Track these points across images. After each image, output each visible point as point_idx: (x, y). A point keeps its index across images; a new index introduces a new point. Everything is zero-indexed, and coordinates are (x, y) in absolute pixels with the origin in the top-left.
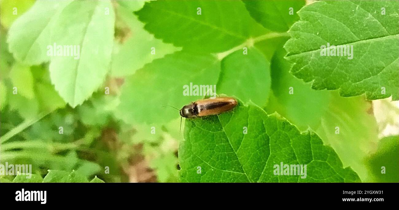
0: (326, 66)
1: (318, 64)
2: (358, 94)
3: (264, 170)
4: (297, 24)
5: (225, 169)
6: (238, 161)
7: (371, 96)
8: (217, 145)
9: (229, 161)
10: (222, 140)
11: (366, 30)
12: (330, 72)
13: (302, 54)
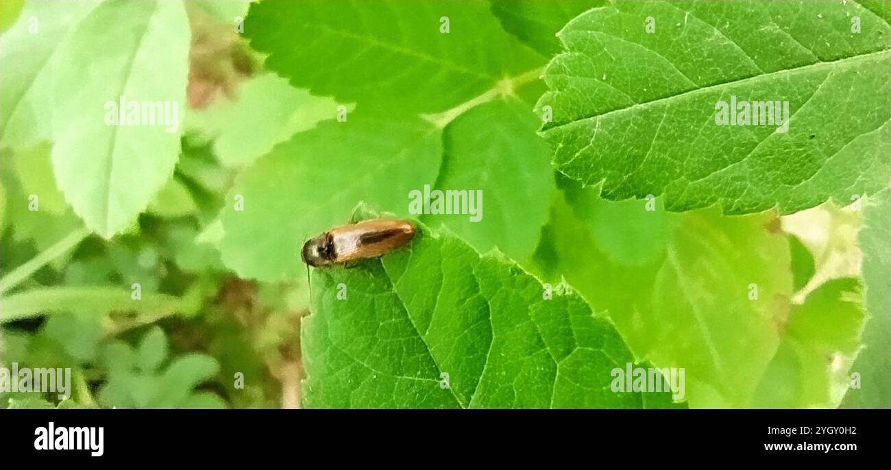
0: (629, 146)
1: (609, 142)
2: (701, 206)
3: (484, 372)
4: (559, 59)
5: (401, 374)
6: (429, 354)
7: (733, 208)
8: (381, 324)
9: (408, 356)
10: (391, 313)
11: (710, 64)
12: (636, 160)
13: (574, 124)
